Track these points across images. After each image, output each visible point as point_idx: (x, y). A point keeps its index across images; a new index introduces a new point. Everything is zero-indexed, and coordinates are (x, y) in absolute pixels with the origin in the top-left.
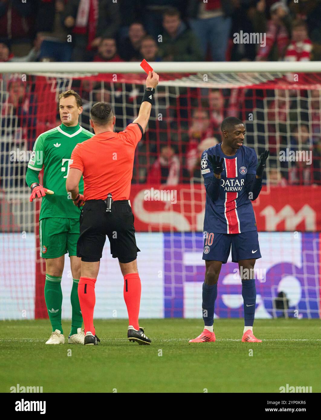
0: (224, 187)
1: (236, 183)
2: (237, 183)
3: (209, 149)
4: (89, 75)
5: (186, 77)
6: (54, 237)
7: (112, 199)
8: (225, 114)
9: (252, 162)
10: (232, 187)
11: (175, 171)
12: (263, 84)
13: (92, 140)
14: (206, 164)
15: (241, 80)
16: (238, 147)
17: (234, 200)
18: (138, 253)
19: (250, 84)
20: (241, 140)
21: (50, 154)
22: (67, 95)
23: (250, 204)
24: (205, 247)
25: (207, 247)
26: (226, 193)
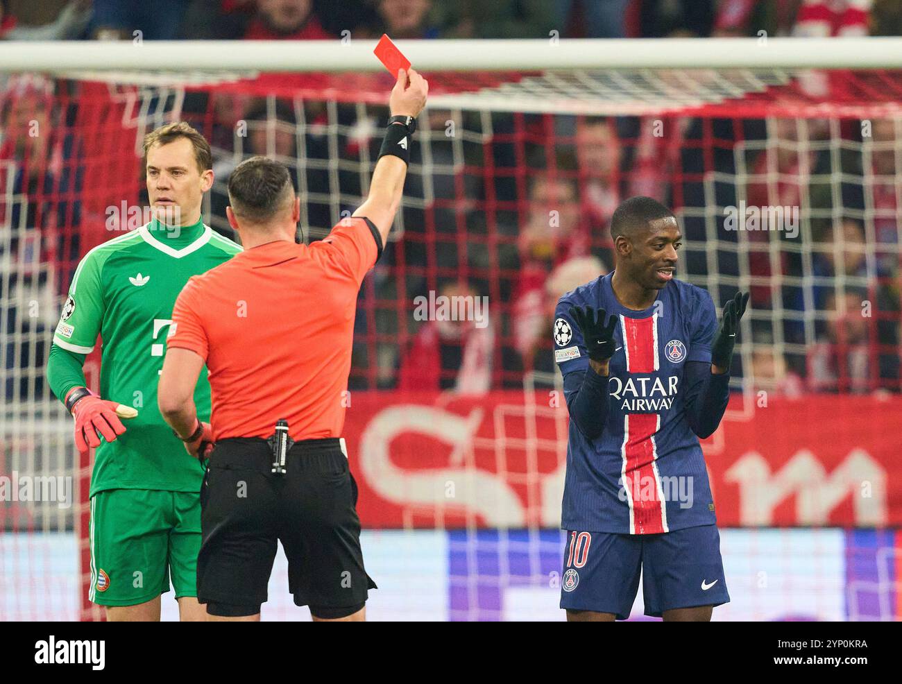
0: (619, 398)
1: (654, 389)
2: (657, 387)
3: (578, 289)
4: (232, 78)
5: (513, 84)
6: (129, 548)
7: (288, 438)
8: (623, 188)
9: (702, 326)
10: (644, 398)
11: (479, 351)
12: (733, 101)
13: (232, 267)
14: (568, 333)
15: (670, 91)
16: (659, 285)
17: (649, 437)
18: (370, 592)
19: (696, 103)
20: (667, 263)
21: (120, 305)
22: (167, 137)
23: (694, 448)
24: (567, 573)
25: (572, 573)
26: (627, 417)
